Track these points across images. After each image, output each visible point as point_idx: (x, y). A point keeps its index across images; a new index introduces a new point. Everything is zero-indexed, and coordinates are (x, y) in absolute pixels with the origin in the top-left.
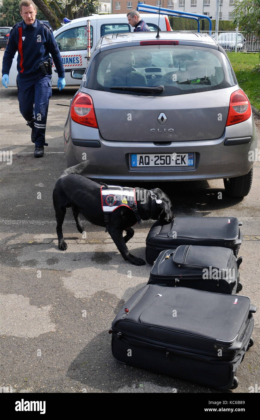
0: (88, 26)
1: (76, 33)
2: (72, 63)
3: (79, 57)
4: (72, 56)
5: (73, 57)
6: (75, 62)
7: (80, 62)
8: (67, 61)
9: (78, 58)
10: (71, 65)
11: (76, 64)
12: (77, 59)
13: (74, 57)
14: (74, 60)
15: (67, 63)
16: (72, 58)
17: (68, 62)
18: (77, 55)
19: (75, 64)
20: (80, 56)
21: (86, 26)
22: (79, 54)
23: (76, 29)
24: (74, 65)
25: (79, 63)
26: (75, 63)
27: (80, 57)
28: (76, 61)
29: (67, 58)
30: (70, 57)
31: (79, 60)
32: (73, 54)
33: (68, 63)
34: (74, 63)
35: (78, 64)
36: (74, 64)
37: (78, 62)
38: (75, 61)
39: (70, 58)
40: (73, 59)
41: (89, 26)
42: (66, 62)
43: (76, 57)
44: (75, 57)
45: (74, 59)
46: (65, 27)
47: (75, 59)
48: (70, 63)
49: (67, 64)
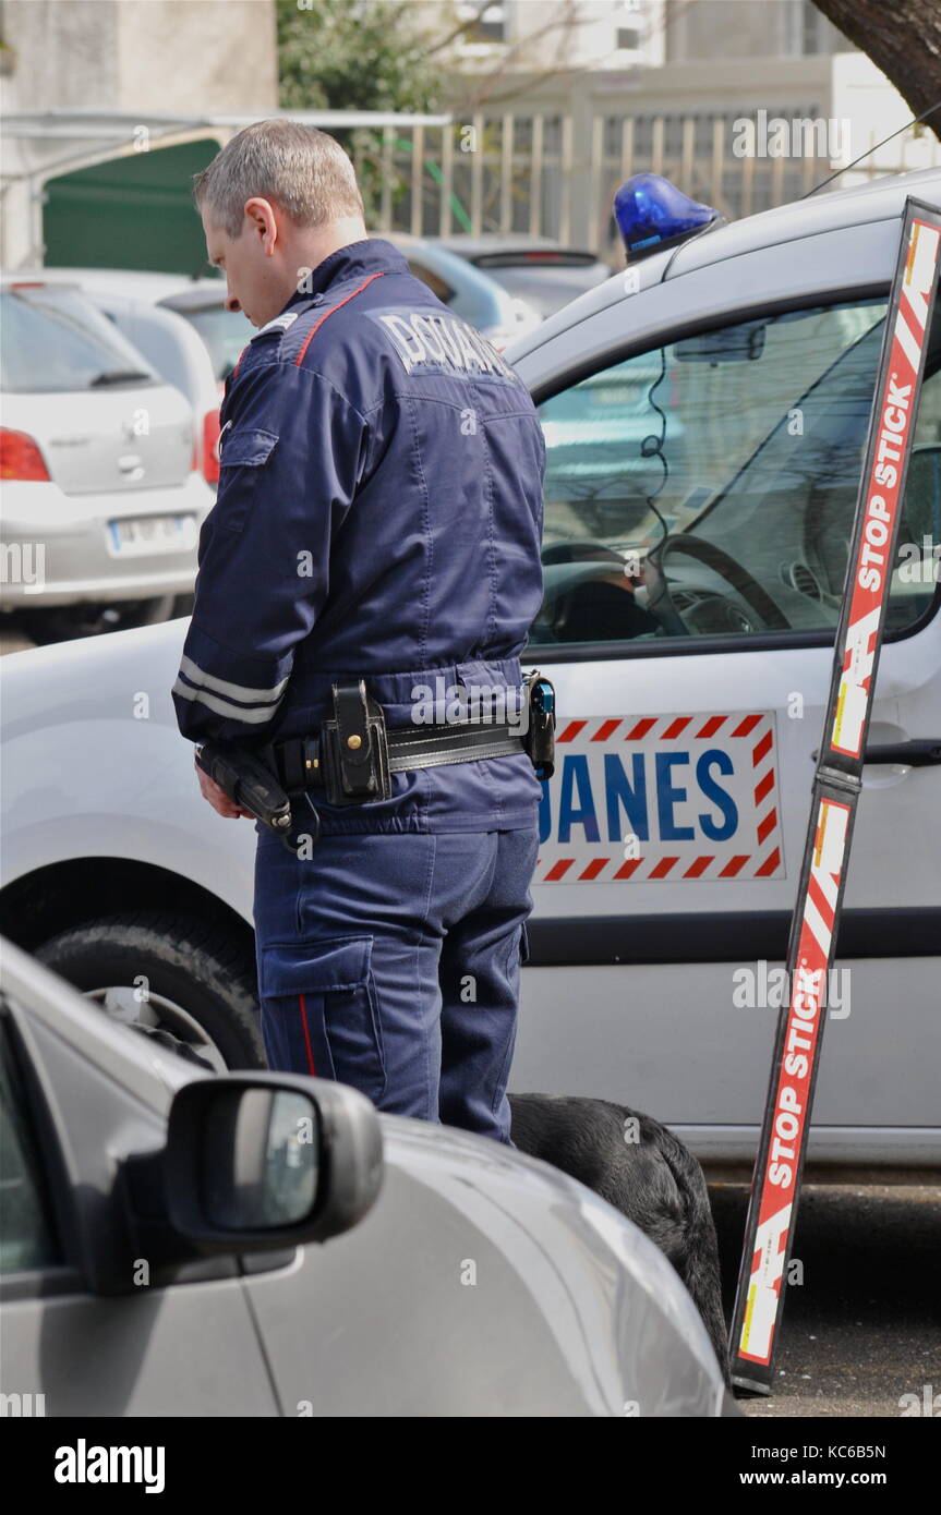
2: (642, 832)
3: (740, 751)
4: (643, 727)
5: (652, 745)
6: (684, 815)
7: (750, 815)
8: (576, 805)
9: (727, 769)
10: (633, 865)
11: (702, 845)
12: (714, 770)
13: (672, 746)
14: (669, 796)
15: (577, 829)
16: (638, 760)
17: (587, 816)
18: (713, 725)
19: (687, 852)
20: (755, 737)
22: (738, 705)
24: (665, 866)
25: (745, 840)
26: (687, 834)
27: (760, 752)
28: (693, 808)
29: (575, 766)
30: (619, 745)
31: (737, 789)
32: (665, 708)
33: (593, 836)
34: (670, 832)
35: (723, 852)
36: (672, 848)
37: (719, 821)
38: (677, 806)
39: (612, 762)
40: (664, 777)
42: (568, 817)
43: (697, 749)
44: (688, 742)
45: (676, 769)
47: (683, 776)
48: (615, 835)
49: (580, 849)
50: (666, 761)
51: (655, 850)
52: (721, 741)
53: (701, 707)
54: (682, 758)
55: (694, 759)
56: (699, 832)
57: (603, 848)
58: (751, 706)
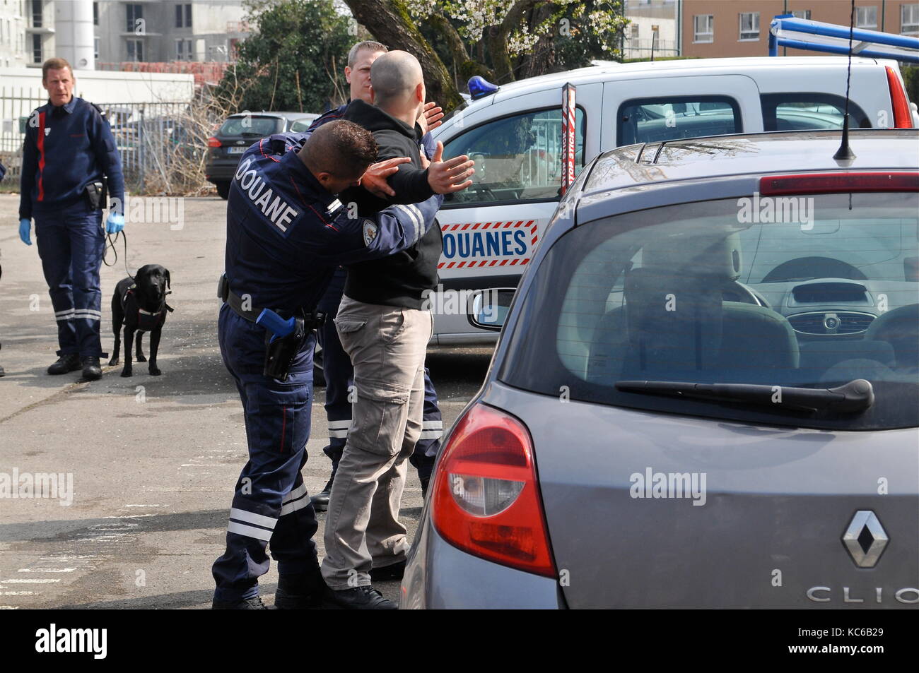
0: (567, 107)
1: (521, 134)
2: (498, 253)
3: (527, 231)
4: (498, 225)
5: (501, 230)
6: (510, 248)
7: (530, 248)
8: (478, 246)
9: (523, 235)
10: (494, 262)
11: (516, 256)
12: (519, 236)
13: (506, 230)
14: (506, 243)
15: (478, 253)
16: (497, 234)
17: (481, 249)
18: (519, 224)
19: (511, 258)
20: (532, 226)
21: (560, 107)
22: (526, 218)
23: (524, 120)
24: (505, 262)
26: (511, 253)
27: (533, 231)
28: (513, 246)
29: (478, 236)
30: (490, 229)
31: (527, 240)
32: (505, 220)
33: (483, 254)
34: (506, 253)
35: (522, 258)
36: (506, 257)
37: (521, 249)
38: (508, 246)
39: (489, 235)
40: (504, 238)
41: (572, 106)
42: (475, 249)
43: (514, 230)
44: (511, 229)
45: (507, 236)
46: (475, 111)
47: (509, 238)
48: (489, 254)
49: (478, 258)
50: (504, 234)
51: (501, 257)
52: (521, 228)
53: (515, 219)
54: (510, 233)
55: (513, 233)
56: (515, 252)
57: (486, 258)
58: (530, 219)
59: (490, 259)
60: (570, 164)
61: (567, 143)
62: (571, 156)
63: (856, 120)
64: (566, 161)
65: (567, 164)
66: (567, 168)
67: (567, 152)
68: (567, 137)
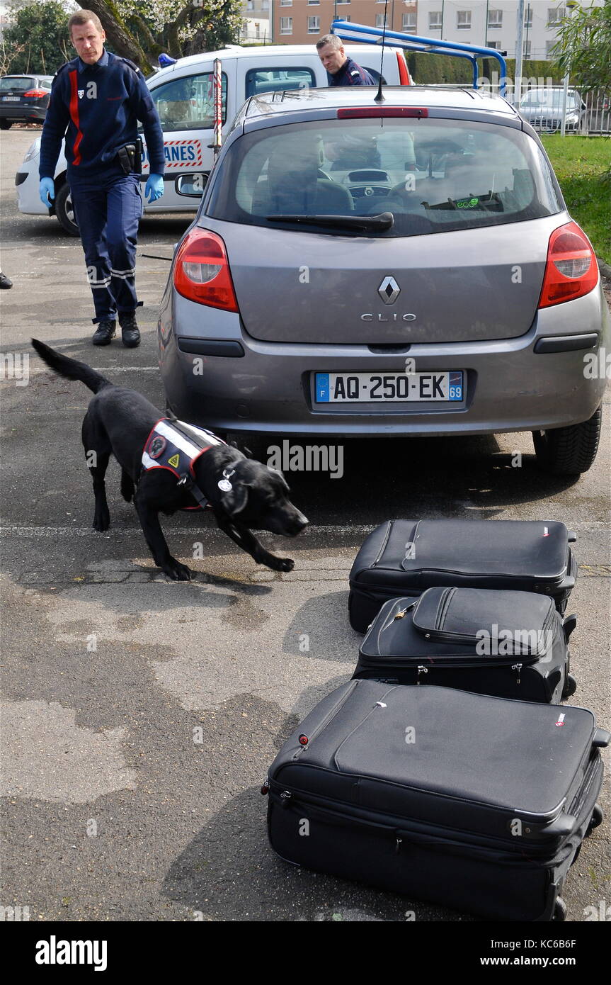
0: (217, 73)
1: (187, 89)
2: (178, 159)
3: (195, 146)
4: (178, 142)
5: (180, 145)
6: (185, 156)
7: (197, 156)
9: (193, 149)
10: (176, 164)
11: (189, 161)
12: (190, 149)
13: (182, 145)
14: (183, 153)
16: (177, 148)
18: (190, 142)
19: (186, 162)
20: (197, 144)
21: (212, 73)
22: (194, 139)
23: (189, 81)
24: (182, 164)
25: (196, 160)
26: (186, 159)
27: (198, 146)
28: (187, 155)
30: (173, 145)
31: (195, 151)
32: (182, 139)
34: (183, 159)
35: (192, 162)
36: (183, 162)
37: (191, 157)
39: (173, 148)
40: (182, 150)
41: (219, 72)
43: (187, 146)
45: (184, 149)
46: (163, 75)
48: (173, 160)
50: (182, 148)
51: (180, 162)
52: (191, 144)
53: (188, 139)
54: (185, 147)
56: (188, 159)
57: (171, 162)
58: (196, 139)
59: (174, 163)
60: (219, 107)
61: (217, 94)
62: (219, 102)
63: (378, 80)
64: (217, 105)
65: (217, 107)
66: (217, 109)
67: (217, 100)
68: (217, 91)
